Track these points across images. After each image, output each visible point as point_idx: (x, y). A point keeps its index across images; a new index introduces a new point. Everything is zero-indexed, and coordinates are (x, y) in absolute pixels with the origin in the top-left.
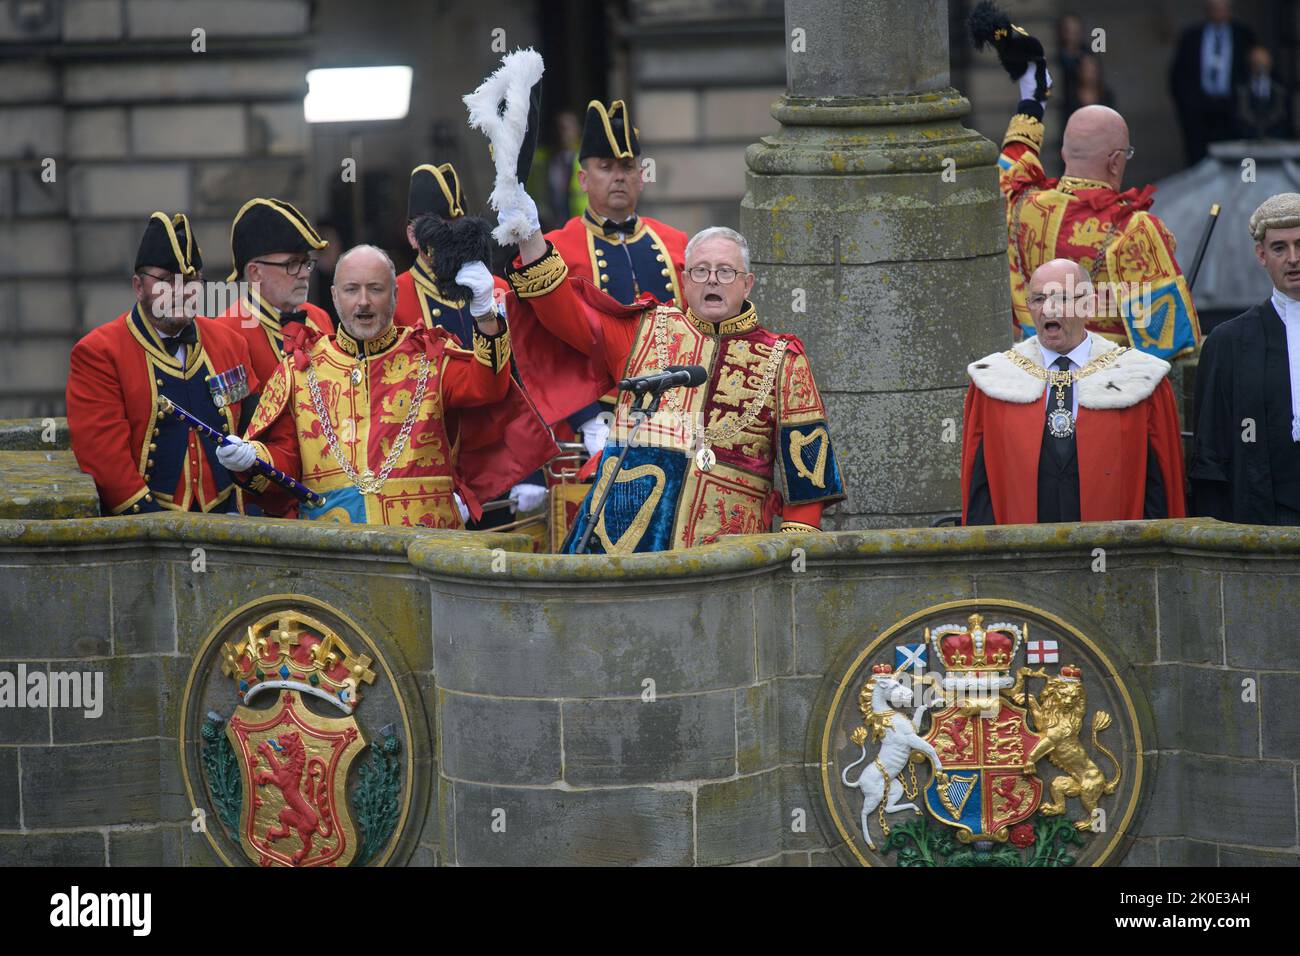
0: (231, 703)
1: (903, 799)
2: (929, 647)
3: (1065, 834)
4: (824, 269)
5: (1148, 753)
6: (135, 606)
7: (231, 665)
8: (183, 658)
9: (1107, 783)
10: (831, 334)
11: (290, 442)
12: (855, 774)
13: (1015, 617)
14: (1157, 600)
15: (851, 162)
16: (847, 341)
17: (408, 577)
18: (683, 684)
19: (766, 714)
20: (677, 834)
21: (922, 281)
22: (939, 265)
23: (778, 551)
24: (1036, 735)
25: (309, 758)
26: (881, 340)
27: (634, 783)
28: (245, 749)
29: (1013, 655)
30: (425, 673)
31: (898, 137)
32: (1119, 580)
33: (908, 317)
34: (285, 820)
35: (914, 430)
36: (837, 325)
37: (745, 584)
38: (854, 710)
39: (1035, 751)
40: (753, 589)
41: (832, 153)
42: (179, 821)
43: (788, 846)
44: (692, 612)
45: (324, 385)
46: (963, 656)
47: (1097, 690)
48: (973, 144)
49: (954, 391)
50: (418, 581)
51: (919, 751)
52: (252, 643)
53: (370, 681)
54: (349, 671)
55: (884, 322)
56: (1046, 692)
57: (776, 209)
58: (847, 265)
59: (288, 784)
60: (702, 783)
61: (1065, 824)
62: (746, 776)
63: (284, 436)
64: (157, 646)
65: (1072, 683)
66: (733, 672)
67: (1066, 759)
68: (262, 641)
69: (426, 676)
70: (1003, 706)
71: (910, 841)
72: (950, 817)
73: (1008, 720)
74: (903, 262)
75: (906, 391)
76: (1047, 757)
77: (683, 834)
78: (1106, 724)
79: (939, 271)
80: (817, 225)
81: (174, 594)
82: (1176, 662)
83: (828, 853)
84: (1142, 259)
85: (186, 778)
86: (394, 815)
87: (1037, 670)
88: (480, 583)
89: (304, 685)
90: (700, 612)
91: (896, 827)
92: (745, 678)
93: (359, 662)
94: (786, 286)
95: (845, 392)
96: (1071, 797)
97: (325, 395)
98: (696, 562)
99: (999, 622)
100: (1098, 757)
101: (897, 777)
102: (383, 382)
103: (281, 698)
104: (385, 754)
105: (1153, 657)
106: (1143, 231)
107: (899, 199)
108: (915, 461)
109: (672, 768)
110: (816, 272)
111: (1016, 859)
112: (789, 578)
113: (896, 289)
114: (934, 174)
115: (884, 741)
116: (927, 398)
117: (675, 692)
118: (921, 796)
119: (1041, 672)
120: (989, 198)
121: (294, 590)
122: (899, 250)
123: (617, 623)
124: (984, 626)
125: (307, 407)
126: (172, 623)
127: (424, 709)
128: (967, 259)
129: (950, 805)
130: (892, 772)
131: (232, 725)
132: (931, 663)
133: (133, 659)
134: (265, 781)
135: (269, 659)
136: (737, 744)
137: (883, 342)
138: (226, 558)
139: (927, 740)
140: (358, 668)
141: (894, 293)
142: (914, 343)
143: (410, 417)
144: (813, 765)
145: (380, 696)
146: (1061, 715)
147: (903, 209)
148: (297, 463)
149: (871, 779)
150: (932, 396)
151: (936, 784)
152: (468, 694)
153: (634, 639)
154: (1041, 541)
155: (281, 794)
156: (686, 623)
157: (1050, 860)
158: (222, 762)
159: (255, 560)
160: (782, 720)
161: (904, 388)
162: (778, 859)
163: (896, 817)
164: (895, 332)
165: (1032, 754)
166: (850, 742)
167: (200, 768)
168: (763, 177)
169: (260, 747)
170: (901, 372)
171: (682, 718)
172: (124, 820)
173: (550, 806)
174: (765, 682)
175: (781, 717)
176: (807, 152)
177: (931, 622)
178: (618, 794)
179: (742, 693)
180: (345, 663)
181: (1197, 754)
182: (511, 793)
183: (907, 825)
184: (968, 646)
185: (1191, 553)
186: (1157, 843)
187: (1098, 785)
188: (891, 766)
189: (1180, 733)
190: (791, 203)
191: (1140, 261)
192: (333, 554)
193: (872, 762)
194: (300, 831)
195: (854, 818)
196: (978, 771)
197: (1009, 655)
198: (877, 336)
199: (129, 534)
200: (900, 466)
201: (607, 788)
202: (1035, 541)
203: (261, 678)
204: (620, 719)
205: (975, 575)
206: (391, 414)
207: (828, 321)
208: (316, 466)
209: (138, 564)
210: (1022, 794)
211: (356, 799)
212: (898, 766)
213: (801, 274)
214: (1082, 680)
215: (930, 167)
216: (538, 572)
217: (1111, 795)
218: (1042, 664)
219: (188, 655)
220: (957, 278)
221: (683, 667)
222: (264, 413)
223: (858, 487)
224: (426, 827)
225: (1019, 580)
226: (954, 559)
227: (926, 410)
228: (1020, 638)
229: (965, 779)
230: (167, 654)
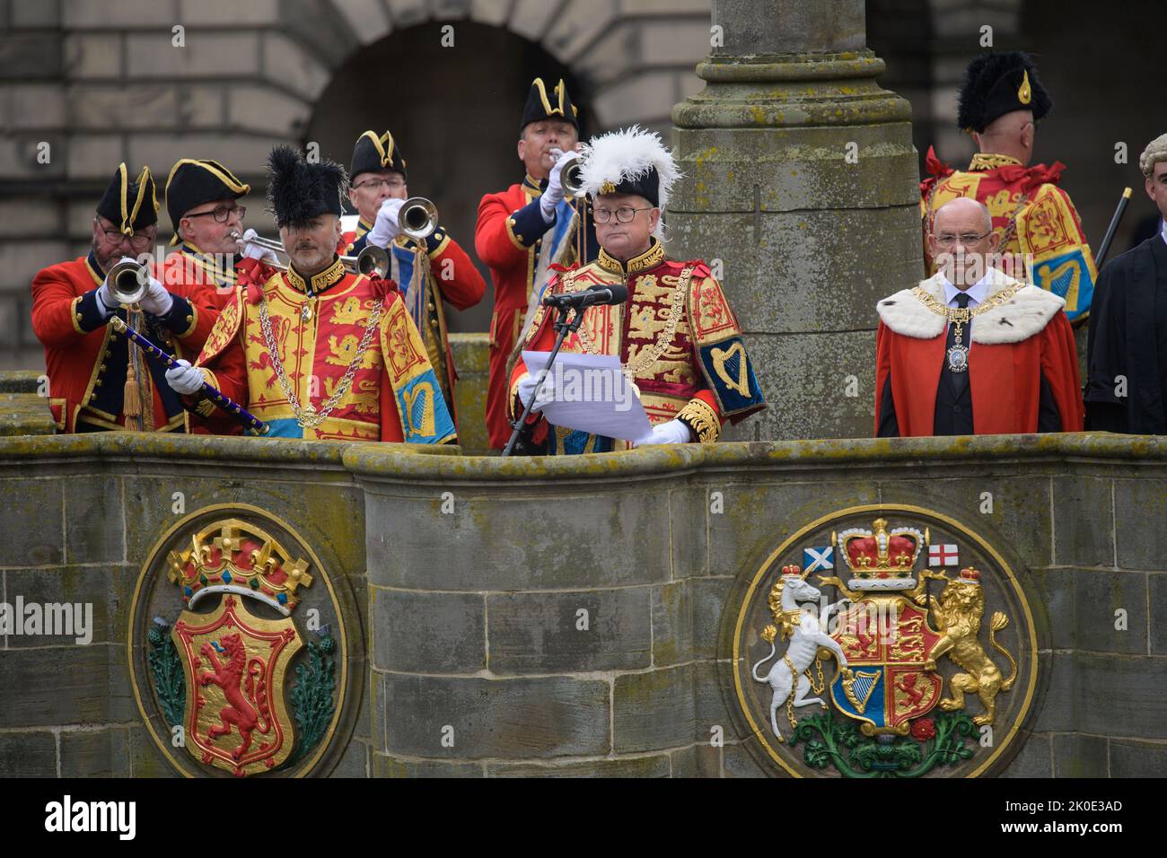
0: (176, 608)
1: (810, 694)
2: (836, 549)
3: (964, 728)
4: (745, 216)
5: (1043, 652)
6: (86, 517)
7: (176, 571)
8: (131, 567)
9: (1004, 680)
10: (750, 278)
11: (238, 372)
12: (764, 670)
13: (918, 522)
14: (1052, 507)
15: (771, 115)
16: (767, 285)
17: (343, 484)
18: (601, 578)
19: (681, 610)
20: (595, 721)
21: (838, 228)
22: (854, 214)
23: (692, 455)
24: (937, 633)
25: (249, 659)
26: (798, 283)
27: (554, 672)
28: (189, 651)
29: (915, 558)
30: (359, 575)
31: (816, 93)
32: (1016, 487)
33: (824, 262)
34: (227, 718)
35: (828, 369)
36: (756, 269)
37: (661, 486)
38: (764, 609)
39: (935, 648)
40: (669, 492)
41: (753, 107)
42: (126, 722)
43: (701, 738)
44: (611, 511)
45: (275, 320)
46: (868, 558)
47: (994, 593)
48: (886, 101)
49: (867, 333)
50: (353, 488)
51: (826, 648)
52: (197, 550)
53: (307, 584)
54: (287, 575)
55: (802, 267)
56: (946, 594)
57: (701, 160)
58: (767, 212)
59: (230, 683)
60: (619, 673)
61: (964, 719)
62: (661, 668)
63: (233, 365)
64: (107, 557)
65: (971, 584)
66: (650, 569)
67: (965, 657)
68: (206, 548)
69: (360, 579)
70: (906, 606)
71: (817, 734)
72: (855, 711)
73: (910, 619)
74: (821, 210)
75: (822, 332)
76: (947, 654)
77: (601, 721)
78: (1003, 624)
79: (854, 219)
80: (738, 175)
81: (123, 507)
82: (1070, 566)
83: (738, 745)
84: (1050, 225)
85: (134, 681)
86: (328, 712)
87: (938, 573)
88: (410, 483)
89: (245, 589)
90: (618, 511)
91: (803, 720)
92: (661, 575)
93: (297, 565)
94: (708, 233)
95: (764, 333)
96: (969, 693)
97: (275, 329)
98: (614, 462)
99: (903, 527)
100: (995, 655)
101: (804, 673)
102: (331, 321)
103: (223, 603)
104: (321, 653)
105: (1048, 561)
106: (1051, 200)
107: (816, 151)
108: (830, 399)
109: (591, 659)
110: (737, 220)
111: (917, 752)
112: (703, 483)
113: (813, 235)
114: (849, 127)
115: (792, 638)
116: (842, 339)
117: (595, 586)
118: (827, 690)
119: (941, 575)
120: (902, 152)
121: (237, 500)
122: (815, 198)
123: (539, 520)
124: (888, 529)
125: (257, 340)
126: (122, 534)
127: (358, 610)
128: (880, 209)
129: (855, 699)
130: (800, 668)
131: (177, 629)
132: (838, 566)
133: (84, 568)
134: (208, 681)
135: (212, 565)
136: (652, 637)
137: (800, 286)
138: (173, 471)
139: (833, 638)
140: (296, 572)
141: (811, 240)
142: (830, 287)
143: (355, 362)
144: (725, 660)
145: (316, 599)
146: (961, 615)
147: (820, 160)
148: (244, 391)
149: (780, 675)
150: (846, 338)
151: (841, 679)
152: (397, 589)
153: (555, 535)
154: (942, 449)
155: (222, 694)
156: (605, 522)
157: (949, 753)
158: (167, 665)
159: (200, 472)
160: (694, 618)
161: (819, 329)
162: (690, 749)
163: (804, 711)
164: (811, 276)
165: (933, 651)
166: (761, 640)
167: (147, 672)
168: (688, 130)
169: (203, 649)
170: (817, 314)
171: (600, 611)
172: (75, 721)
173: (475, 694)
174: (680, 581)
175: (695, 615)
176: (730, 107)
177: (838, 526)
178: (539, 682)
179: (657, 590)
180: (284, 568)
181: (1090, 652)
182: (438, 681)
183: (814, 718)
184: (872, 549)
185: (1083, 461)
186: (1051, 738)
187: (996, 682)
188: (799, 663)
189: (1073, 634)
190: (714, 155)
191: (1047, 227)
192: (273, 464)
193: (780, 658)
194: (240, 728)
195: (763, 712)
196: (881, 667)
197: (911, 557)
198: (795, 280)
199: (81, 449)
200: (816, 403)
201: (528, 676)
202: (936, 449)
203: (205, 583)
204: (541, 612)
205: (880, 482)
206: (337, 356)
207: (747, 265)
208: (262, 395)
209: (90, 478)
210: (923, 690)
211: (293, 697)
212: (806, 662)
213: (723, 221)
214: (980, 582)
215: (846, 120)
216: (464, 471)
217: (1007, 691)
218: (942, 567)
219: (137, 564)
220: (871, 226)
221: (601, 563)
222: (215, 342)
223: (776, 423)
224: (359, 722)
225: (921, 487)
226: (860, 466)
227: (840, 351)
228: (922, 541)
229: (869, 675)
230: (116, 564)
